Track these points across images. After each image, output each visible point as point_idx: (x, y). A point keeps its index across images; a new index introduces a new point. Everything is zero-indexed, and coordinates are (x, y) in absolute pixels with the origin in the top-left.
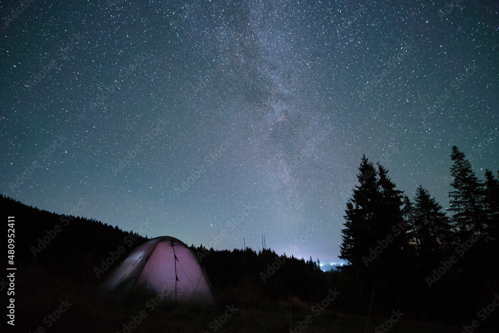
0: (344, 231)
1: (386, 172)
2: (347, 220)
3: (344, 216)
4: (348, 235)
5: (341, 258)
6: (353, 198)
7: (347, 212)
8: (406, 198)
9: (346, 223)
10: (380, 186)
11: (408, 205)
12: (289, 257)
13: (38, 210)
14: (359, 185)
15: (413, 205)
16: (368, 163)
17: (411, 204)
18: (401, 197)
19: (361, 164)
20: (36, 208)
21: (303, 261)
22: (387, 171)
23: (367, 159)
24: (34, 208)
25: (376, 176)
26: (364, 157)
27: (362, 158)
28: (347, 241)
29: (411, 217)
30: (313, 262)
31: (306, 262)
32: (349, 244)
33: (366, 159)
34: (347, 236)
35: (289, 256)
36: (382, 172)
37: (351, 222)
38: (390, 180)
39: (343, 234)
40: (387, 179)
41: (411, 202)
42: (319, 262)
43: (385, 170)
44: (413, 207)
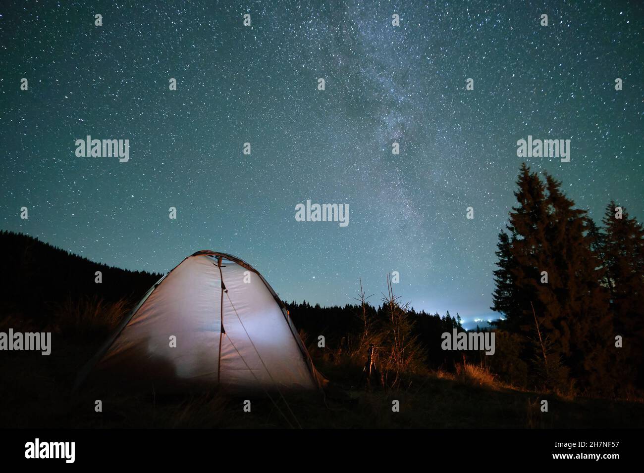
0: (497, 273)
1: (557, 186)
2: (500, 258)
3: (496, 253)
4: (503, 277)
5: (494, 309)
6: (510, 225)
7: (500, 246)
8: (590, 221)
9: (499, 261)
10: (550, 206)
11: (593, 232)
12: (419, 313)
13: (108, 267)
14: (519, 205)
15: (601, 231)
16: (530, 174)
17: (597, 229)
18: (584, 218)
19: (520, 177)
20: (105, 264)
21: (437, 317)
22: (560, 184)
23: (529, 169)
24: (103, 264)
25: (543, 191)
26: (524, 167)
27: (522, 168)
28: (502, 287)
29: (598, 248)
30: (452, 318)
31: (441, 319)
32: (505, 290)
33: (527, 168)
34: (501, 280)
35: (418, 311)
36: (552, 185)
37: (506, 259)
38: (564, 196)
39: (496, 277)
40: (561, 194)
41: (597, 226)
42: (459, 318)
43: (556, 182)
44: (601, 234)
